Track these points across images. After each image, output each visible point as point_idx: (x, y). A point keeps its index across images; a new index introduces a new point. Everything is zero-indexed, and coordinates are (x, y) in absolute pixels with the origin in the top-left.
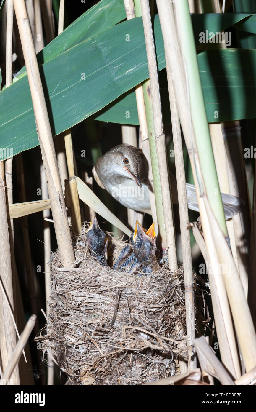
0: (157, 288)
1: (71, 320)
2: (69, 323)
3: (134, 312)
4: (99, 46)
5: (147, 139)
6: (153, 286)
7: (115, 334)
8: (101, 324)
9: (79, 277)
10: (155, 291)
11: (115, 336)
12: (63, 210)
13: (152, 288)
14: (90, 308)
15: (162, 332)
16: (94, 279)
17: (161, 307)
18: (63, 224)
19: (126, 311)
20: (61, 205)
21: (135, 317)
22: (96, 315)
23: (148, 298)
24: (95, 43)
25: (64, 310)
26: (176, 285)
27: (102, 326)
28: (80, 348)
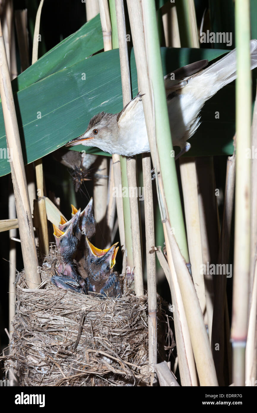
0: (122, 312)
1: (34, 342)
2: (32, 344)
3: (98, 336)
4: (75, 77)
5: (118, 161)
6: (118, 311)
7: (77, 357)
8: (64, 347)
9: (43, 298)
10: (119, 316)
11: (78, 359)
12: (31, 230)
13: (116, 312)
14: (53, 330)
15: (125, 357)
16: (59, 301)
17: (125, 331)
18: (29, 244)
19: (90, 334)
20: (29, 225)
21: (99, 341)
22: (60, 337)
23: (112, 322)
24: (71, 73)
25: (27, 331)
26: (141, 310)
27: (65, 349)
28: (42, 369)
